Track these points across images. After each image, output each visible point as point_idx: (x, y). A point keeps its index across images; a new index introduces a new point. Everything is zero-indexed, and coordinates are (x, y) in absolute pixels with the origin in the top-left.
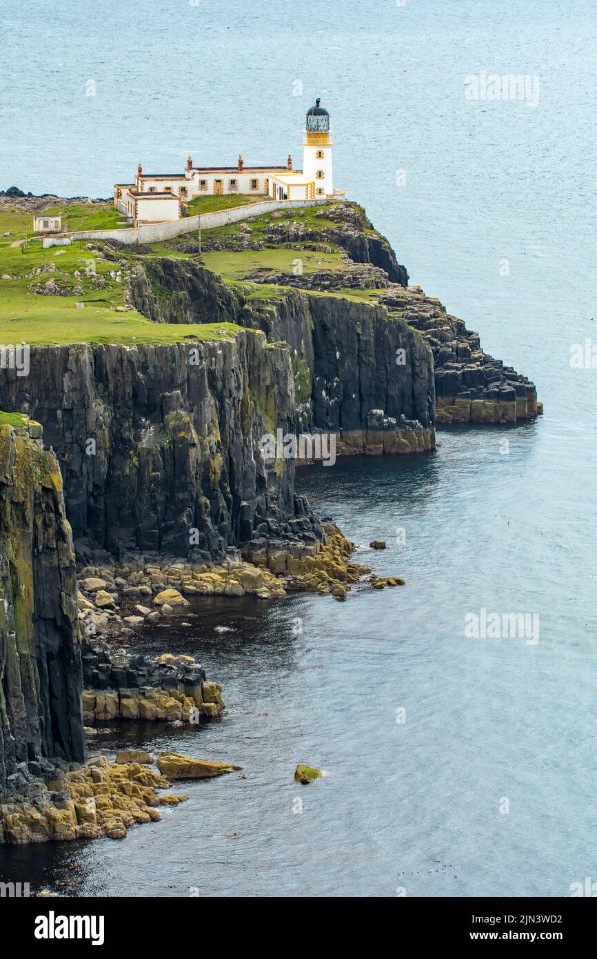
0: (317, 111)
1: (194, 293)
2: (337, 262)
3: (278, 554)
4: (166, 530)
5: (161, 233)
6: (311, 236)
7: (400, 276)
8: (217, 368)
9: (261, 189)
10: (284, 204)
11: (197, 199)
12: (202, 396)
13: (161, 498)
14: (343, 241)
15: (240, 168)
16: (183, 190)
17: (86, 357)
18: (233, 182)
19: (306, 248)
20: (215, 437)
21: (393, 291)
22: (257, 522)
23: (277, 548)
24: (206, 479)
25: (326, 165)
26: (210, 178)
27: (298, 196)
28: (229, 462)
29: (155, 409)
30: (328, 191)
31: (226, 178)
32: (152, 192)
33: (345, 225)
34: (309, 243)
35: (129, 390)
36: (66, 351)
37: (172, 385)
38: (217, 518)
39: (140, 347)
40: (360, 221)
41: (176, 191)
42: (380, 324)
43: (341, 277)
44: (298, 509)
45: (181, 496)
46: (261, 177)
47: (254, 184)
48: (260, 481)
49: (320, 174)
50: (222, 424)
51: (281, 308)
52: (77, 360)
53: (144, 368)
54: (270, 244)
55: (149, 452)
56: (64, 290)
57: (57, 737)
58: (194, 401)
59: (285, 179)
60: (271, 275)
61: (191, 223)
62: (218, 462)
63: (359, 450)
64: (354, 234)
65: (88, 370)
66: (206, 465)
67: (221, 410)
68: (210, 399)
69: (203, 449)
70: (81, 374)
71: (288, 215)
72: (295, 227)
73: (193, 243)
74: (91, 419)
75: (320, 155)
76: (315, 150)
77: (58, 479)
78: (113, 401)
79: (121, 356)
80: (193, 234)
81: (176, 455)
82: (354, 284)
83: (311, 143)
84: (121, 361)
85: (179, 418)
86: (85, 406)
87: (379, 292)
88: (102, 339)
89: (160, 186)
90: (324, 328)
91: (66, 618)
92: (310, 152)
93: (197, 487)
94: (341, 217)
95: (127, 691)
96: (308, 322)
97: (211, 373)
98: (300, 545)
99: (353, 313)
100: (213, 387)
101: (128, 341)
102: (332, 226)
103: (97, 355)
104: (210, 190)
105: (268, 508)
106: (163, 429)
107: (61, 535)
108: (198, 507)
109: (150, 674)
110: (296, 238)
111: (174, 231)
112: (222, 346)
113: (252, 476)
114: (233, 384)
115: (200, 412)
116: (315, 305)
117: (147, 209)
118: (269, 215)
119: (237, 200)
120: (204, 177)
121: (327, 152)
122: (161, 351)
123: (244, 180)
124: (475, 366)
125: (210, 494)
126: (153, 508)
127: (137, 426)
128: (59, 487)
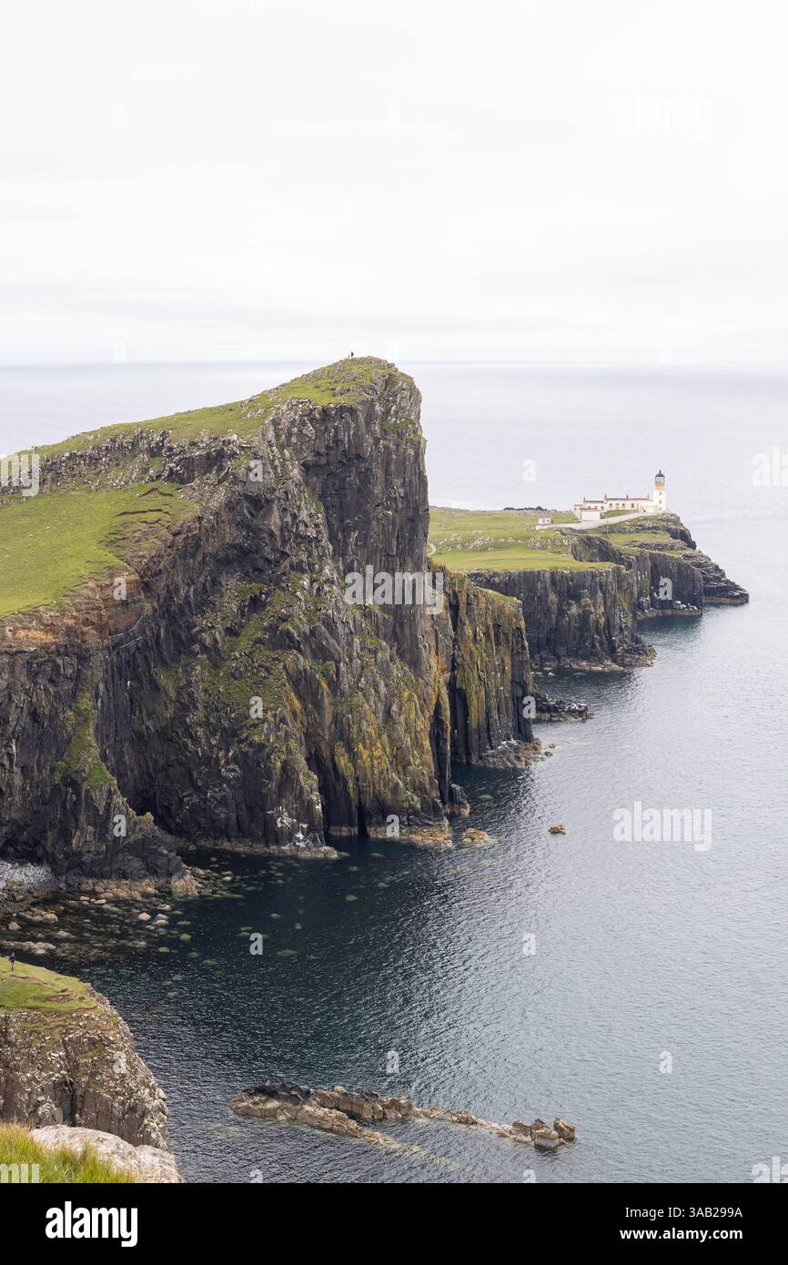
0: (660, 475)
1: (600, 550)
2: (666, 539)
3: (627, 660)
4: (579, 649)
5: (592, 525)
6: (655, 528)
7: (692, 545)
8: (603, 581)
9: (635, 508)
10: (644, 514)
11: (608, 512)
12: (597, 593)
13: (578, 635)
14: (668, 530)
15: (627, 499)
16: (602, 507)
17: (547, 575)
18: (624, 505)
19: (654, 533)
20: (602, 609)
21: (689, 552)
22: (619, 646)
23: (627, 657)
24: (597, 627)
25: (663, 497)
26: (614, 503)
27: (651, 512)
28: (608, 621)
29: (577, 598)
30: (664, 509)
31: (621, 503)
32: (589, 508)
33: (670, 524)
34: (654, 531)
35: (566, 589)
36: (539, 572)
37: (584, 587)
38: (601, 644)
39: (571, 573)
40: (677, 521)
41: (599, 508)
42: (680, 566)
43: (666, 545)
44: (638, 641)
45: (586, 634)
46: (635, 503)
47: (633, 506)
48: (621, 629)
49: (660, 502)
50: (605, 604)
51: (637, 557)
52: (544, 576)
53: (572, 580)
54: (637, 531)
55: (573, 615)
56: (543, 548)
57: (520, 731)
58: (593, 594)
59: (644, 504)
60: (637, 544)
61: (604, 522)
62: (602, 621)
64: (674, 527)
65: (548, 581)
66: (598, 622)
67: (605, 599)
68: (600, 594)
69: (596, 614)
70: (545, 582)
71: (646, 519)
72: (649, 524)
73: (604, 530)
74: (549, 601)
75: (660, 493)
76: (658, 491)
77: (523, 624)
78: (559, 594)
79: (563, 576)
80: (605, 526)
81: (584, 617)
82: (672, 548)
83: (657, 489)
84: (562, 577)
85: (586, 601)
86: (547, 596)
87: (683, 552)
88: (556, 568)
89: (593, 506)
90: (656, 566)
91: (525, 682)
92: (656, 493)
93: (593, 631)
94: (668, 520)
95: (553, 714)
96: (649, 563)
97: (601, 583)
98: (637, 656)
99: (668, 560)
100: (601, 589)
101: (566, 569)
102: (665, 524)
103: (553, 574)
104: (614, 508)
105: (624, 640)
106: (579, 606)
107: (523, 647)
108: (593, 638)
110: (649, 529)
111: (597, 525)
112: (606, 572)
113: (617, 627)
114: (610, 588)
115: (595, 599)
116: (652, 557)
117: (586, 515)
118: (638, 519)
119: (625, 512)
120: (611, 502)
121: (664, 492)
122: (579, 574)
123: (628, 504)
124: (722, 584)
125: (598, 634)
126: (574, 639)
127: (569, 605)
128: (523, 627)
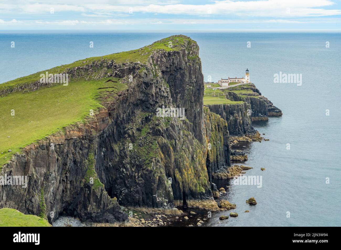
0: (247, 70)
1: (234, 96)
2: (251, 92)
3: (250, 135)
4: (234, 132)
5: (226, 88)
6: (247, 88)
7: (260, 94)
8: (241, 108)
9: (239, 81)
10: (243, 84)
11: (230, 83)
12: (239, 112)
13: (233, 127)
14: (252, 89)
15: (236, 78)
16: (228, 81)
17: (223, 106)
18: (235, 80)
19: (247, 90)
20: (241, 118)
21: (260, 96)
22: (247, 130)
23: (250, 134)
24: (240, 124)
25: (249, 78)
26: (232, 80)
27: (245, 83)
28: (243, 122)
29: (232, 114)
30: (249, 82)
31: (234, 80)
32: (224, 82)
33: (252, 87)
34: (247, 89)
35: (229, 111)
36: (220, 105)
37: (235, 110)
38: (241, 130)
39: (230, 105)
40: (254, 86)
41: (227, 81)
42: (260, 101)
43: (252, 94)
44: (252, 129)
45: (236, 126)
46: (239, 80)
47: (238, 81)
48: (247, 124)
49: (248, 79)
50: (242, 116)
51: (246, 99)
52: (221, 106)
53: (231, 108)
54: (241, 89)
55: (232, 120)
56: (217, 96)
57: (227, 163)
58: (238, 113)
59: (243, 80)
60: (242, 94)
61: (230, 86)
62: (241, 122)
63: (257, 120)
64: (254, 88)
65: (223, 108)
66: (240, 122)
67: (242, 114)
68: (240, 112)
69: (239, 120)
70: (222, 108)
71: (244, 85)
72: (245, 87)
73: (230, 89)
74: (223, 115)
75: (248, 77)
76: (247, 76)
77: (227, 124)
78: (226, 112)
79: (228, 106)
80: (230, 88)
81: (236, 121)
82: (254, 95)
83: (246, 75)
84: (227, 107)
85: (236, 115)
86: (223, 113)
87: (258, 96)
88: (225, 103)
89: (225, 81)
90: (252, 102)
92: (246, 76)
93: (239, 125)
94: (251, 86)
96: (250, 101)
97: (240, 108)
98: (253, 134)
99: (256, 100)
100: (240, 111)
101: (228, 104)
102: (250, 87)
103: (224, 106)
104: (232, 82)
105: (248, 128)
106: (234, 117)
108: (239, 128)
109: (237, 153)
110: (245, 89)
111: (228, 87)
112: (242, 105)
113: (246, 124)
114: (243, 110)
115: (239, 114)
116: (251, 99)
117: (224, 84)
118: (241, 85)
119: (236, 83)
120: (231, 80)
121: (249, 76)
122: (233, 105)
123: (237, 80)
124: (273, 108)
125: (240, 126)
126: (232, 128)
127: (230, 116)
128: (227, 126)
